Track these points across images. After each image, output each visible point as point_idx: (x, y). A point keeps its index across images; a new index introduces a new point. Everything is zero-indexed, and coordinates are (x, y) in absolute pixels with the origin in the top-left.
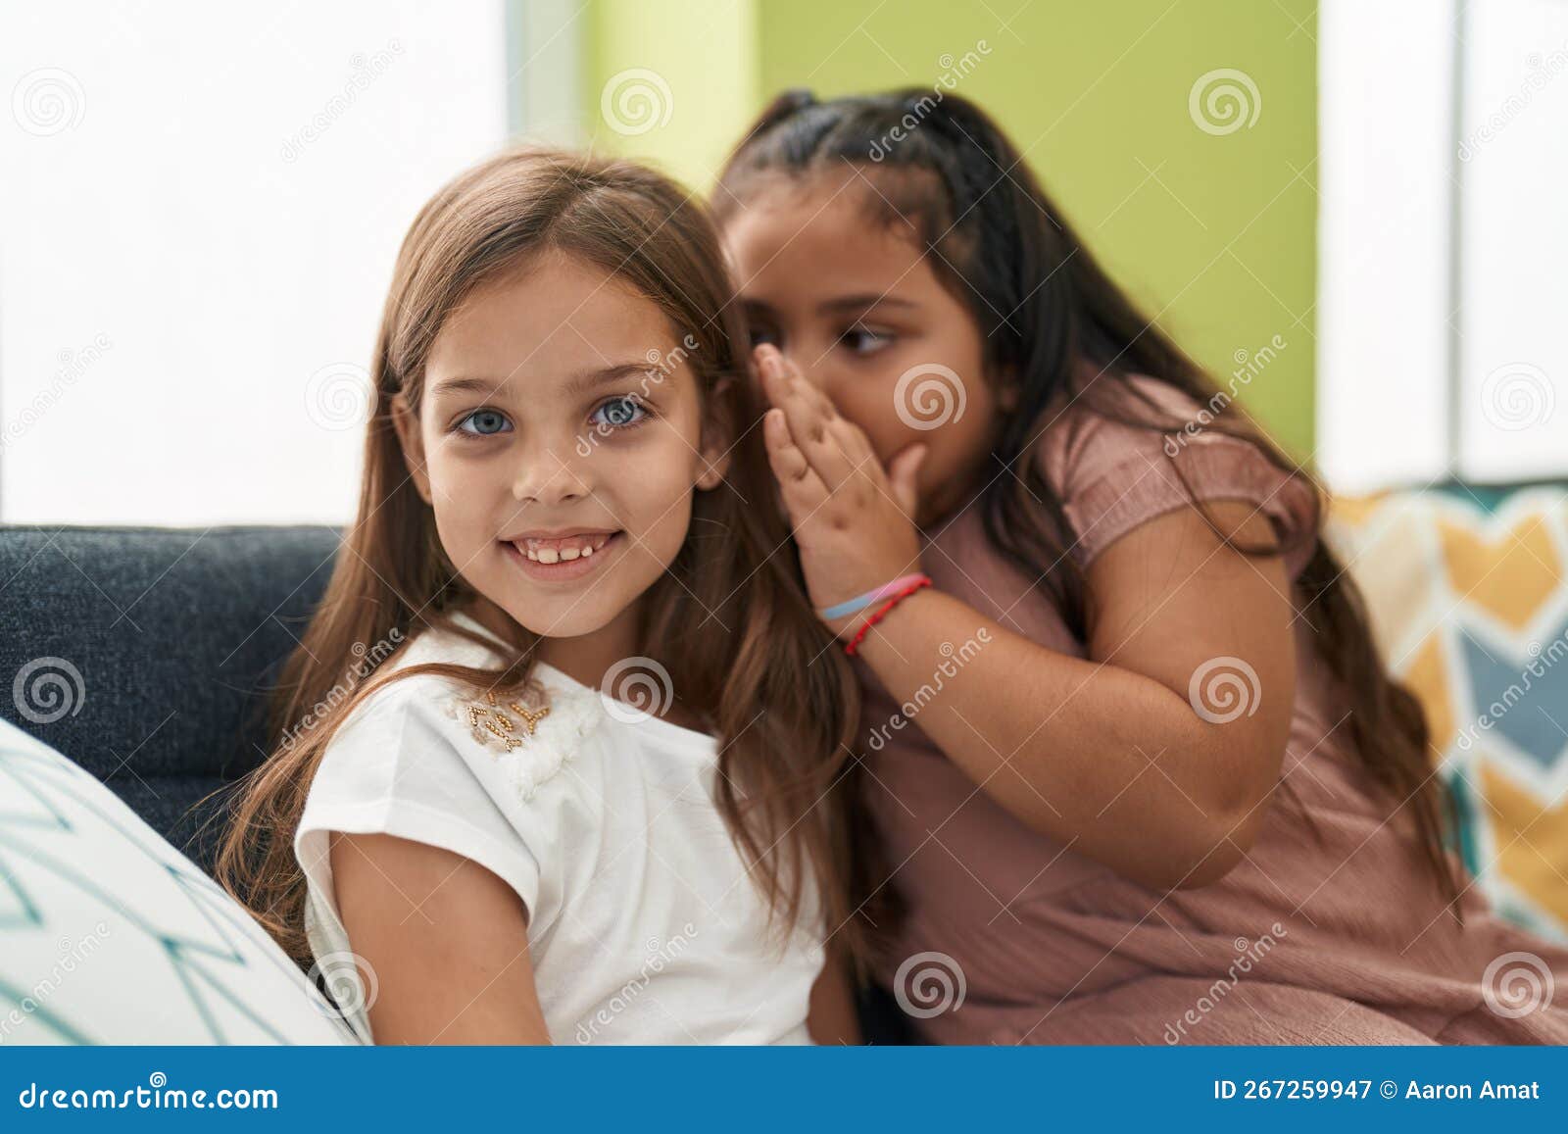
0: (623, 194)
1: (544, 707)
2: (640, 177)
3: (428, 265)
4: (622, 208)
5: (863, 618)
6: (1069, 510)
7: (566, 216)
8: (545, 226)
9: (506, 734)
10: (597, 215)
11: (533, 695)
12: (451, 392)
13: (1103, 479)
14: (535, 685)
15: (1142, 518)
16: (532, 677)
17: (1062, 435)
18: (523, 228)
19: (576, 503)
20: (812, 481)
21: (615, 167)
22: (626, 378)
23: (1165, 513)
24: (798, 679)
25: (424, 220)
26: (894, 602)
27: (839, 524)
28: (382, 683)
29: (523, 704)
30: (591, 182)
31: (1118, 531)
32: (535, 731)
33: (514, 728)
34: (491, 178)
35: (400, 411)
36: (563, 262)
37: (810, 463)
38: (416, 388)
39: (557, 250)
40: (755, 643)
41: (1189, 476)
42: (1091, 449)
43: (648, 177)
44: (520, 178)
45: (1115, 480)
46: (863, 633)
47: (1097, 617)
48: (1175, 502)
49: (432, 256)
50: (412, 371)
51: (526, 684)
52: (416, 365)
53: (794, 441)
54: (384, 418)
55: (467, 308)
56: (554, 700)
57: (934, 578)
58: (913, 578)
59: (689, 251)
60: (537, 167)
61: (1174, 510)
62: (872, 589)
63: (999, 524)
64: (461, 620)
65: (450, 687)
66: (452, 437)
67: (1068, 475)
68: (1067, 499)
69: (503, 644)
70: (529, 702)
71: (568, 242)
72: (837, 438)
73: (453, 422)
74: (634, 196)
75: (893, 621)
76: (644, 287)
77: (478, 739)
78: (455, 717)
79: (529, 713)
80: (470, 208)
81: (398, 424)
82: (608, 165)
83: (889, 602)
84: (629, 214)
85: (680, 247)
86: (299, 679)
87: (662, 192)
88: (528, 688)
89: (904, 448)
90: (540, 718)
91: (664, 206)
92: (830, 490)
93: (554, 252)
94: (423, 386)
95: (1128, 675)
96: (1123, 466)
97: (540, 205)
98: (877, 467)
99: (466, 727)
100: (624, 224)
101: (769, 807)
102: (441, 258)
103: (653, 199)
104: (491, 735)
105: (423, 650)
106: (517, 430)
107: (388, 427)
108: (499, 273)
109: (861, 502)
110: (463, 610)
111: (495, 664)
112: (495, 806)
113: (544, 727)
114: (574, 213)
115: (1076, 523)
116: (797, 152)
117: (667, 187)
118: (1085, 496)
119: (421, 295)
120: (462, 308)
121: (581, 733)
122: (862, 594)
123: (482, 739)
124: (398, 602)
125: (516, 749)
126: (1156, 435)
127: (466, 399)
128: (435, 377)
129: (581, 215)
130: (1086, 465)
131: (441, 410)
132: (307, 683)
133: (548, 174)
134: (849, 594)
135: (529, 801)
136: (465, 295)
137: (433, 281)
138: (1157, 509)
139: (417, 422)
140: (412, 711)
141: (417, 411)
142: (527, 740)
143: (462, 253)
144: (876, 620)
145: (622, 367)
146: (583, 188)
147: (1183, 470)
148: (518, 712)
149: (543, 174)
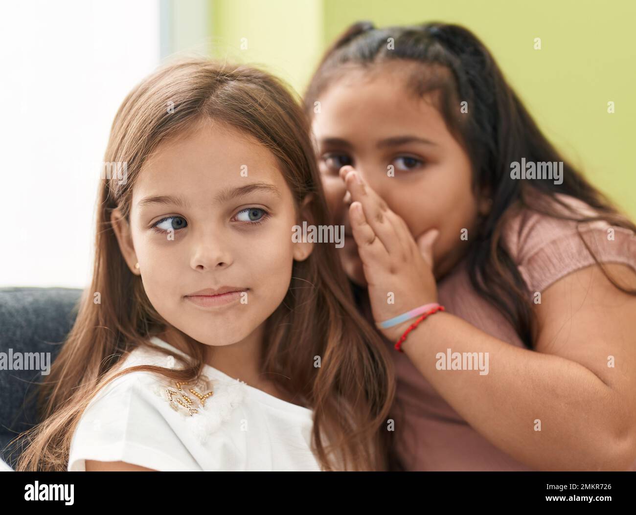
0: (246, 85)
1: (210, 391)
2: (255, 75)
3: (132, 131)
4: (246, 92)
5: (406, 327)
6: (522, 269)
7: (213, 98)
8: (201, 104)
9: (189, 406)
10: (232, 97)
11: (202, 384)
12: (149, 204)
13: (542, 250)
14: (203, 378)
15: (565, 272)
16: (202, 374)
17: (516, 225)
18: (188, 106)
19: (225, 269)
20: (378, 244)
21: (240, 69)
22: (251, 193)
23: (579, 269)
24: (358, 372)
25: (128, 105)
26: (424, 317)
27: (393, 271)
28: (115, 376)
29: (197, 389)
30: (226, 78)
31: (550, 281)
32: (205, 405)
33: (192, 403)
34: (167, 78)
35: (117, 219)
36: (212, 125)
37: (376, 235)
38: (127, 203)
39: (209, 119)
40: (332, 353)
41: (593, 248)
42: (534, 233)
43: (260, 75)
44: (185, 77)
45: (548, 251)
46: (405, 336)
47: (540, 331)
48: (586, 263)
49: (135, 124)
50: (125, 193)
51: (198, 378)
52: (127, 190)
53: (367, 222)
54: (106, 223)
55: (157, 154)
56: (215, 387)
57: (445, 306)
58: (433, 305)
59: (286, 118)
60: (195, 70)
61: (584, 268)
62: (411, 309)
63: (479, 278)
64: (157, 342)
65: (155, 378)
66: (151, 232)
67: (520, 250)
68: (520, 263)
69: (184, 355)
70: (200, 388)
71: (215, 113)
72: (391, 222)
73: (151, 223)
74: (252, 86)
75: (423, 328)
76: (261, 139)
77: (173, 408)
78: (160, 395)
79: (201, 394)
80: (156, 97)
81: (115, 227)
82: (236, 68)
83: (421, 318)
84: (250, 96)
85: (280, 115)
86: (60, 379)
87: (269, 83)
88: (199, 380)
89: (425, 232)
90: (207, 398)
91: (270, 91)
92: (388, 251)
93: (207, 120)
94: (131, 203)
95: (561, 359)
96: (554, 242)
97: (198, 93)
98: (412, 240)
99: (166, 401)
100: (247, 102)
101: (343, 450)
102: (141, 126)
103: (263, 87)
104: (180, 406)
105: (136, 358)
106: (189, 225)
107: (109, 229)
108: (175, 133)
109: (404, 259)
110: (157, 336)
111: (179, 367)
112: (184, 446)
113: (210, 402)
114: (217, 97)
115: (526, 276)
116: (367, 53)
117: (271, 80)
118: (531, 260)
119: (129, 148)
120: (154, 154)
121: (232, 406)
122: (404, 313)
123: (176, 409)
124: (118, 331)
125: (195, 415)
126: (573, 224)
127: (159, 209)
128: (139, 196)
129: (221, 97)
130: (531, 243)
131: (143, 216)
132: (63, 381)
133: (202, 74)
134: (397, 312)
135: (204, 444)
136: (156, 146)
137: (136, 140)
138: (574, 267)
139: (127, 225)
140: (135, 392)
141: (128, 218)
142: (201, 409)
143: (153, 122)
144: (414, 327)
145: (250, 186)
146: (221, 82)
147: (589, 244)
148: (195, 394)
149: (198, 74)
